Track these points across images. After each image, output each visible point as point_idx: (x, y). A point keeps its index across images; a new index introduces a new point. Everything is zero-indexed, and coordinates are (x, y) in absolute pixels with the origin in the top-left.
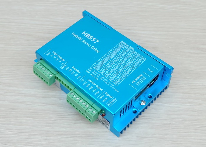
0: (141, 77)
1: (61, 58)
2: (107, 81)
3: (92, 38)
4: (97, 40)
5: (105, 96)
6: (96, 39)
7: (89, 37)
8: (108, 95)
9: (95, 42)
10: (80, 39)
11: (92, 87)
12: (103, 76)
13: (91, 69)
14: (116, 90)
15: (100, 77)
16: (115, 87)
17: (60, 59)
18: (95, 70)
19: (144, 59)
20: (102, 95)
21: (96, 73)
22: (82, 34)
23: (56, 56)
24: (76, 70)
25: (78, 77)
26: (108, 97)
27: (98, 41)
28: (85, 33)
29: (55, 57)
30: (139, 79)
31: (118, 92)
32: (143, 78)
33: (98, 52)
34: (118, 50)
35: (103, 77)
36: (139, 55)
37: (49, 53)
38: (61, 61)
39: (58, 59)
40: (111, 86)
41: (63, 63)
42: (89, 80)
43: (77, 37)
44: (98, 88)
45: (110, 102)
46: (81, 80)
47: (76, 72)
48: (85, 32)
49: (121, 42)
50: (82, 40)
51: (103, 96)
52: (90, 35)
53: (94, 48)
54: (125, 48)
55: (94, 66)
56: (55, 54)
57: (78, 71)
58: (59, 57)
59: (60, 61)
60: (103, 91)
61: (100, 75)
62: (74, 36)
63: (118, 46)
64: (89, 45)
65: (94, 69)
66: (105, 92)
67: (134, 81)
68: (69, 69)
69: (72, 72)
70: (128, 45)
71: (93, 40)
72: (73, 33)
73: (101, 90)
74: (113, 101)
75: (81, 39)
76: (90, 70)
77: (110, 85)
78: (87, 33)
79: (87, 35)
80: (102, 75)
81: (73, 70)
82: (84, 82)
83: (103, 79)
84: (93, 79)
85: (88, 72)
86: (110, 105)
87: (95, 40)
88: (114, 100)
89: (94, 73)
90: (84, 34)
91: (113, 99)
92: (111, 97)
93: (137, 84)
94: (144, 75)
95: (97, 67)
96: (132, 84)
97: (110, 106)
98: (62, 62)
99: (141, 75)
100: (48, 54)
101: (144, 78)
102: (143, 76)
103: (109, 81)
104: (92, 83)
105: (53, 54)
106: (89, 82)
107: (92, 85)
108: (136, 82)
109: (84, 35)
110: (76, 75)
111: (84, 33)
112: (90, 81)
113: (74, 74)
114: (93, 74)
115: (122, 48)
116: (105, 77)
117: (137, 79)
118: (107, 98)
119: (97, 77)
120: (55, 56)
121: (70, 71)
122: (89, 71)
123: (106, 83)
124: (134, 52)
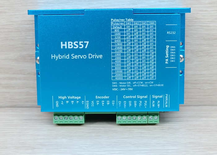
0: (169, 49)
1: (73, 97)
2: (142, 83)
3: (78, 44)
4: (85, 42)
5: (156, 100)
6: (82, 42)
7: (74, 46)
8: (156, 97)
9: (86, 47)
10: (68, 57)
11: (135, 102)
12: (134, 81)
13: (115, 83)
14: (159, 85)
15: (132, 85)
16: (155, 82)
17: (75, 100)
18: (120, 81)
19: (153, 23)
20: (152, 102)
21: (124, 85)
22: (62, 48)
23: (67, 99)
24: (103, 97)
25: (113, 103)
26: (159, 99)
27: (88, 42)
28: (64, 43)
29: (67, 102)
30: (169, 54)
31: (162, 85)
32: (172, 48)
33: (101, 56)
34: (118, 34)
35: (135, 82)
36: (144, 23)
37: (57, 102)
38: (78, 100)
39: (73, 102)
40: (151, 86)
41: (83, 102)
42: (125, 97)
43: (60, 57)
44: (141, 97)
45: (165, 102)
46: (118, 104)
47: (105, 100)
48: (62, 43)
49: (112, 23)
50: (71, 56)
51: (154, 102)
52: (72, 43)
53: (93, 56)
54: (123, 27)
55: (114, 78)
56: (63, 98)
57: (106, 97)
58: (71, 98)
59: (78, 102)
60: (148, 96)
61: (130, 83)
62: (57, 58)
63: (113, 30)
64: (84, 57)
65: (118, 81)
66: (152, 97)
67: (167, 60)
68: (95, 103)
69: (100, 103)
70: (122, 20)
71: (81, 46)
72: (52, 57)
73: (146, 97)
74: (167, 99)
75: (69, 56)
76: (115, 86)
77: (149, 84)
78: (66, 43)
79: (69, 45)
80: (132, 82)
81: (100, 100)
82: (122, 104)
83: (137, 84)
84: (128, 93)
85: (116, 89)
86: (168, 104)
87: (85, 44)
88: (167, 97)
89: (122, 85)
90: (64, 47)
91: (165, 97)
92: (161, 97)
93: (173, 61)
94: (171, 44)
95: (119, 76)
96: (167, 65)
97: (168, 106)
99: (168, 47)
100: (57, 105)
101: (173, 47)
102: (170, 47)
103: (144, 81)
104: (131, 97)
105: (62, 100)
106: (127, 100)
107: (133, 100)
108: (169, 58)
109: (66, 48)
110: (108, 103)
111: (62, 45)
112: (127, 97)
113: (105, 103)
114: (122, 88)
115: (120, 30)
116: (137, 81)
117: (167, 55)
118: (159, 101)
119: (129, 87)
120: (65, 100)
121: (98, 104)
122: (116, 88)
123: (143, 85)
124: (136, 23)
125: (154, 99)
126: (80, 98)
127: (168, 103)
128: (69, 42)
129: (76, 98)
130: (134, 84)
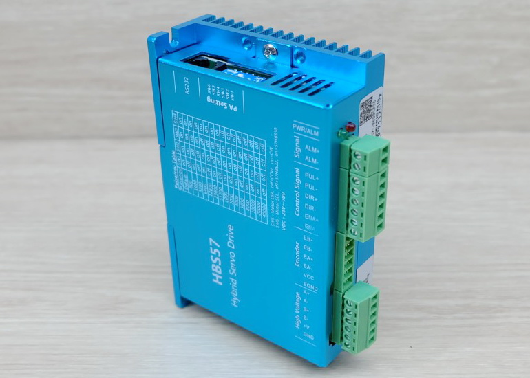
0: (212, 97)
1: (297, 304)
2: (272, 171)
3: (217, 256)
4: (211, 244)
5: (304, 153)
6: (211, 248)
7: (217, 264)
8: (298, 150)
9: (219, 246)
11: (307, 196)
12: (269, 185)
13: (273, 222)
14: (276, 137)
15: (276, 191)
16: (270, 143)
17: (302, 304)
18: (269, 210)
19: (175, 117)
20: (306, 162)
21: (275, 206)
22: (221, 284)
23: (301, 315)
24: (298, 254)
25: (309, 239)
26: (302, 146)
27: (211, 240)
28: (215, 278)
29: (305, 318)
30: (221, 99)
31: (276, 130)
32: (211, 91)
33: (230, 228)
34: (194, 184)
35: (271, 183)
36: (176, 133)
37: (306, 334)
38: (302, 299)
39: (305, 309)
40: (277, 155)
41: (305, 292)
42: (297, 213)
43: (235, 293)
44: (298, 181)
45: (308, 134)
46: (309, 230)
47: (302, 251)
48: (214, 280)
49: (180, 189)
50: (233, 276)
51: (307, 158)
52: (213, 265)
53: (231, 241)
54: (184, 172)
55: (264, 220)
56: (298, 321)
57: (298, 248)
58: (298, 308)
59: (305, 301)
60: (298, 166)
61: (271, 194)
62: (236, 299)
63: (191, 190)
64: (232, 256)
65: (270, 214)
66: (297, 159)
67: (231, 107)
68: (307, 271)
69: (308, 263)
70: (175, 170)
71: (217, 253)
72: (235, 305)
73: (298, 171)
74: (303, 129)
75: (233, 280)
76: (278, 224)
77: (275, 158)
78: (214, 274)
79: (216, 271)
80: (270, 190)
81: (302, 261)
82: (310, 222)
83: (275, 181)
84: (290, 204)
85: (284, 223)
86: (313, 129)
87: (214, 247)
88: (298, 128)
89: (275, 209)
90: (220, 280)
91: (298, 131)
92: (298, 140)
93: (232, 95)
94: (205, 94)
95: (259, 210)
96: (240, 108)
97: (317, 130)
98: (303, 296)
99: (209, 99)
100: (311, 337)
101: (209, 89)
102: (209, 95)
103: (269, 166)
104: (297, 201)
105: (301, 325)
106: (303, 210)
107: (303, 201)
108: (229, 102)
109: (221, 277)
110: (309, 249)
111: (216, 281)
112: (298, 209)
114: (280, 211)
115: (190, 179)
116: (269, 180)
117: (222, 104)
118: (307, 147)
119: (280, 198)
120: (301, 319)
121: (308, 267)
122: (280, 224)
123: (277, 170)
124: (177, 146)
125: (302, 155)
126: (298, 293)
127: (310, 128)
128: (213, 269)
129: (298, 300)
130: (275, 186)
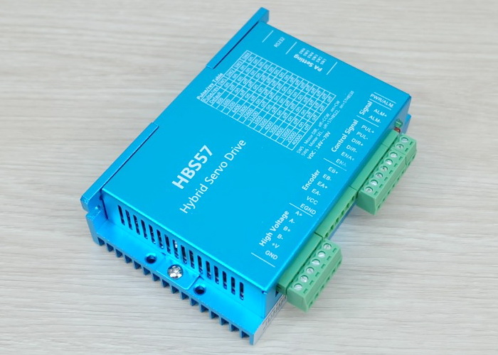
0: (301, 56)
1: (278, 223)
2: (328, 115)
3: (196, 161)
4: (201, 151)
5: (371, 112)
6: (198, 154)
7: (193, 169)
8: (366, 109)
9: (211, 154)
10: (204, 189)
11: (354, 140)
12: (317, 123)
13: (300, 150)
14: (349, 97)
15: (321, 129)
16: (340, 99)
17: (286, 223)
18: (303, 140)
19: (247, 55)
20: (370, 119)
21: (313, 138)
22: (182, 187)
23: (275, 234)
24: (312, 180)
25: (334, 171)
26: (371, 109)
27: (205, 147)
28: (178, 180)
29: (280, 236)
30: (310, 60)
31: (352, 93)
32: (304, 53)
33: (242, 143)
34: (227, 103)
35: (320, 123)
36: (238, 64)
37: (268, 253)
38: (289, 218)
39: (286, 228)
40: (341, 107)
41: (298, 213)
42: (334, 149)
43: (195, 199)
44: (352, 128)
45: (383, 104)
46: (340, 165)
47: (319, 178)
48: (174, 183)
49: (203, 101)
50: (207, 184)
51: (371, 117)
52: (186, 169)
53: (232, 153)
54: (221, 91)
55: (291, 146)
56: (268, 237)
57: (315, 175)
58: (277, 225)
59: (292, 220)
60: (357, 119)
61: (315, 130)
62: (193, 205)
63: (216, 105)
64: (223, 166)
65: (302, 143)
66: (361, 115)
67: (316, 67)
68: (313, 195)
69: (319, 188)
70: (210, 86)
71: (203, 160)
72: (184, 210)
73: (356, 122)
74: (380, 99)
75: (203, 186)
76: (305, 152)
77: (337, 108)
78: (179, 177)
79: (187, 175)
80: (316, 126)
81: (314, 185)
82: (343, 159)
83: (326, 122)
85: (312, 153)
86: (389, 102)
87: (205, 153)
88: (376, 97)
89: (311, 141)
90: (183, 184)
91: (374, 99)
92: (370, 104)
93: (323, 62)
95: (293, 138)
96: (325, 71)
97: (392, 103)
99: (296, 56)
100: (273, 256)
101: (302, 51)
102: (299, 54)
103: (328, 111)
104: (341, 141)
105: (269, 243)
106: (343, 148)
107: (347, 141)
108: (315, 63)
109: (187, 181)
110: (328, 178)
111: (177, 184)
112: (337, 146)
113: (324, 181)
114: (316, 143)
115: (223, 97)
116: (320, 120)
117: (309, 63)
118: (376, 111)
119: (323, 135)
120: (274, 237)
121: (318, 192)
122: (309, 152)
123: (333, 116)
124: (230, 72)
125: (367, 115)
126: (286, 213)
127: (387, 101)
128: (183, 172)
129: (282, 219)
130: (323, 126)
